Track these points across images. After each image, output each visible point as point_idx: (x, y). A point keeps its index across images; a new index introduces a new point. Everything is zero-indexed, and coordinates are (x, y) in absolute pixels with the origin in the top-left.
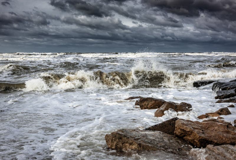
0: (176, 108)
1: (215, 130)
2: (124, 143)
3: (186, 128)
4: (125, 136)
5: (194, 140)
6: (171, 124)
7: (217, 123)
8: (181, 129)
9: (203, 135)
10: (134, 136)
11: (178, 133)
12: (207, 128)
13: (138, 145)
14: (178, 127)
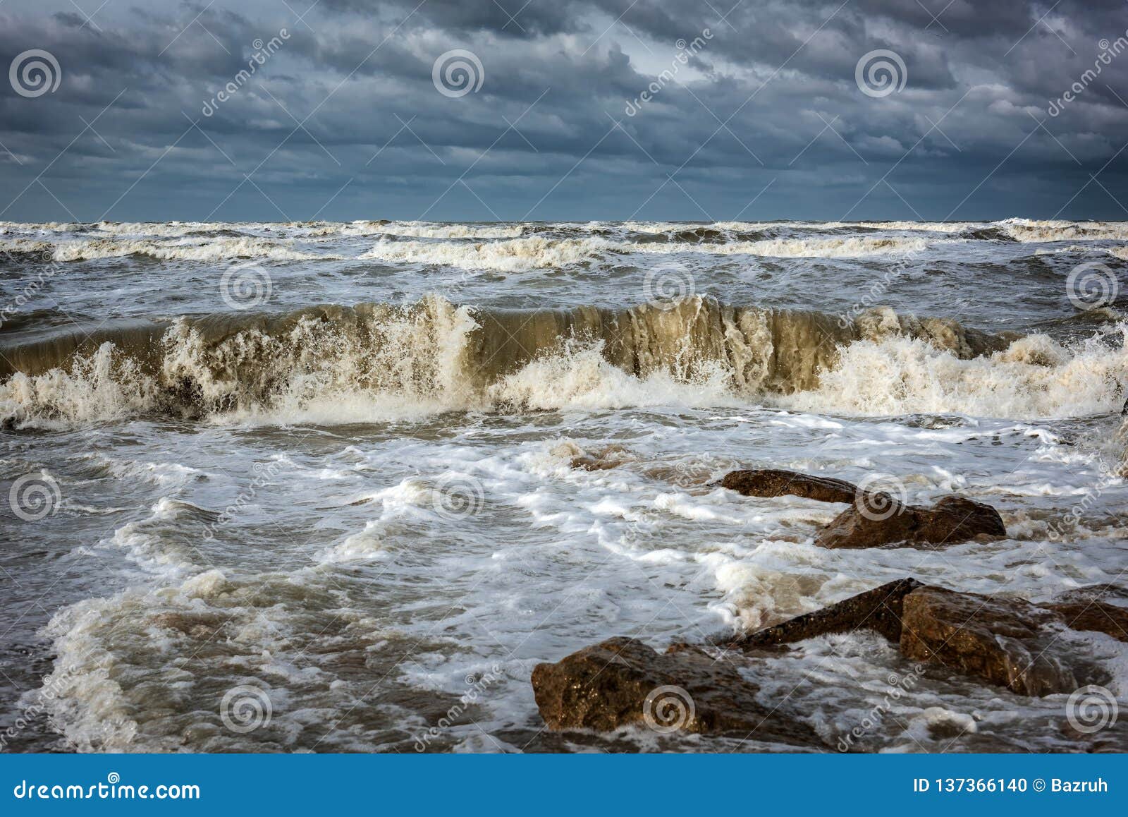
0: (916, 526)
3: (958, 633)
4: (633, 675)
6: (878, 615)
8: (931, 642)
10: (681, 676)
14: (914, 632)
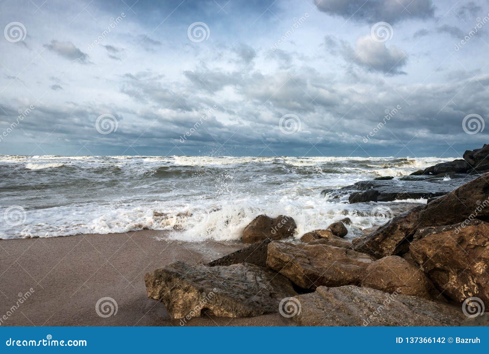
0: (272, 223)
1: (329, 259)
2: (174, 289)
3: (284, 256)
4: (177, 276)
5: (295, 275)
6: (261, 249)
7: (330, 246)
8: (276, 258)
9: (310, 268)
10: (195, 275)
11: (271, 264)
12: (315, 255)
13: (198, 293)
14: (271, 255)
